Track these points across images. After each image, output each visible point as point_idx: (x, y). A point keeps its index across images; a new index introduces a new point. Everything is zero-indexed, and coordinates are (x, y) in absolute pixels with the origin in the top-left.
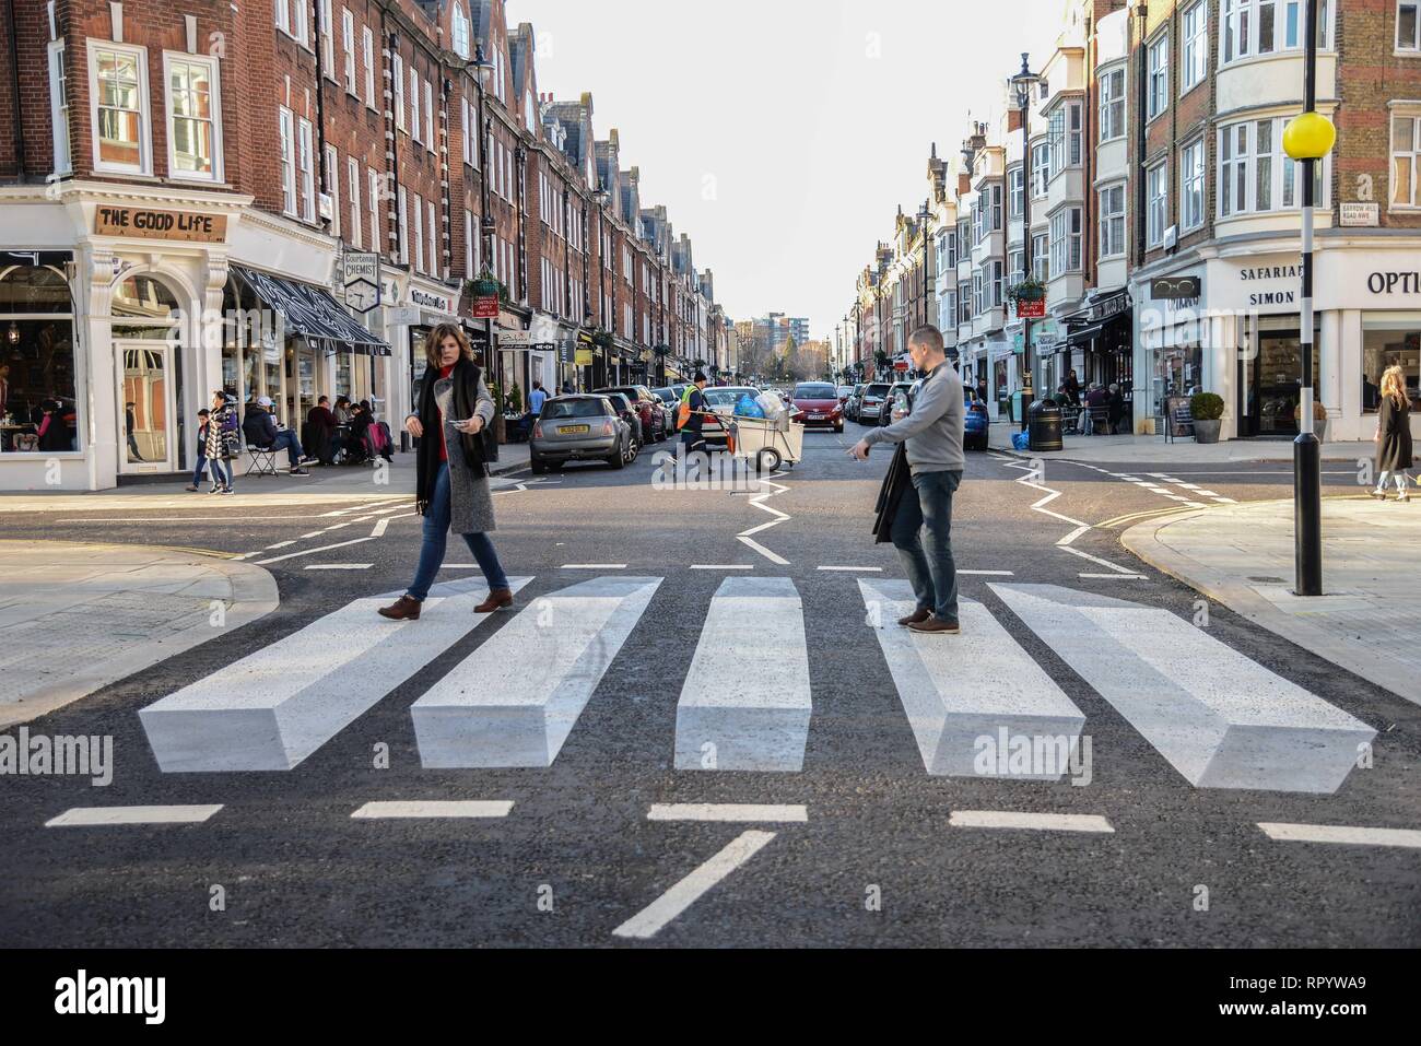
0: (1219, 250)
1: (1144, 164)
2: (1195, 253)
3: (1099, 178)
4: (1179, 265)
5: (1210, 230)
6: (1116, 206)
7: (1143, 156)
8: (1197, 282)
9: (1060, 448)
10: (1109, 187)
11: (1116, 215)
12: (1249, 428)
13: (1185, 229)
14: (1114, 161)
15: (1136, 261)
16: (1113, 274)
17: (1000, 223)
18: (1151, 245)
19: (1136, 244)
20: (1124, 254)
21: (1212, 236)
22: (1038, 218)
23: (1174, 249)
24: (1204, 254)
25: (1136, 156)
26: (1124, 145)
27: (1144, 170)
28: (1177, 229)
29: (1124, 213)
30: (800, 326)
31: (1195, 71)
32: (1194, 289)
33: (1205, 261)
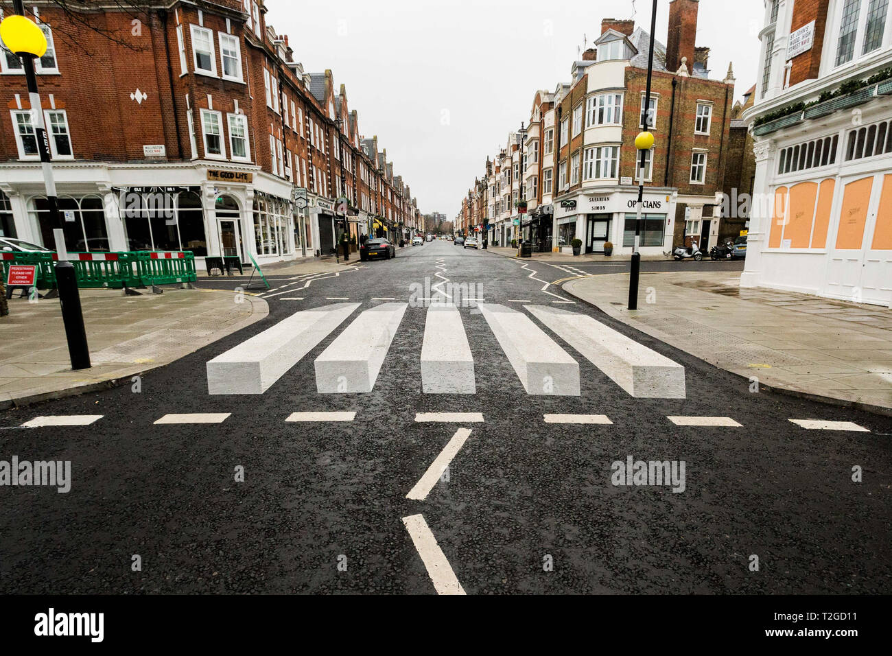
0: (583, 192)
1: (559, 162)
2: (575, 192)
3: (544, 167)
4: (570, 196)
5: (580, 185)
6: (549, 177)
7: (558, 160)
8: (575, 202)
9: (530, 256)
10: (547, 170)
11: (549, 179)
13: (572, 185)
14: (549, 161)
15: (555, 195)
16: (547, 199)
17: (510, 182)
18: (560, 190)
19: (555, 189)
20: (551, 193)
21: (581, 187)
23: (568, 191)
24: (578, 193)
25: (556, 160)
26: (552, 156)
27: (559, 164)
28: (569, 184)
29: (551, 179)
31: (576, 131)
32: (574, 205)
33: (578, 195)
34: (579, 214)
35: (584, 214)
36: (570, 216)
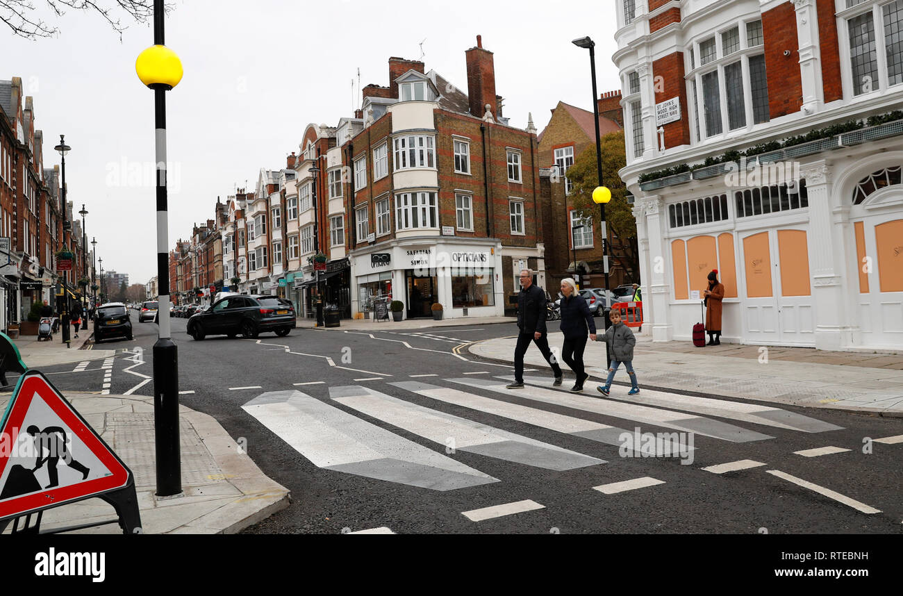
0: (398, 243)
1: (354, 208)
2: (389, 244)
3: (330, 213)
4: (378, 249)
5: (393, 235)
6: (339, 225)
7: (353, 205)
8: (389, 255)
9: (339, 326)
10: (336, 217)
11: (340, 228)
13: (379, 235)
14: (336, 206)
15: (351, 247)
16: (337, 253)
18: (359, 241)
19: (351, 240)
20: (344, 244)
21: (395, 237)
22: (292, 228)
23: (374, 243)
24: (392, 245)
25: (350, 204)
26: (342, 200)
27: (354, 210)
28: (375, 234)
29: (343, 227)
31: (380, 172)
32: (387, 259)
33: (393, 247)
34: (396, 271)
35: (402, 270)
36: (380, 273)
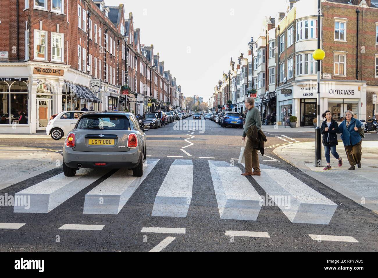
0: (296, 83)
1: (279, 63)
2: (291, 84)
3: (269, 66)
4: (287, 86)
5: (294, 79)
6: (273, 73)
7: (279, 61)
8: (291, 90)
10: (271, 68)
11: (273, 74)
12: (303, 124)
13: (288, 78)
14: (272, 62)
15: (277, 85)
16: (272, 88)
17: (246, 76)
18: (281, 82)
19: (277, 81)
20: (275, 84)
21: (295, 80)
22: (255, 75)
23: (286, 83)
24: (293, 84)
25: (277, 61)
26: (275, 59)
27: (279, 64)
28: (287, 78)
29: (275, 74)
30: (201, 99)
31: (290, 42)
32: (290, 92)
33: (293, 86)
34: (294, 99)
35: (298, 99)
36: (288, 100)
